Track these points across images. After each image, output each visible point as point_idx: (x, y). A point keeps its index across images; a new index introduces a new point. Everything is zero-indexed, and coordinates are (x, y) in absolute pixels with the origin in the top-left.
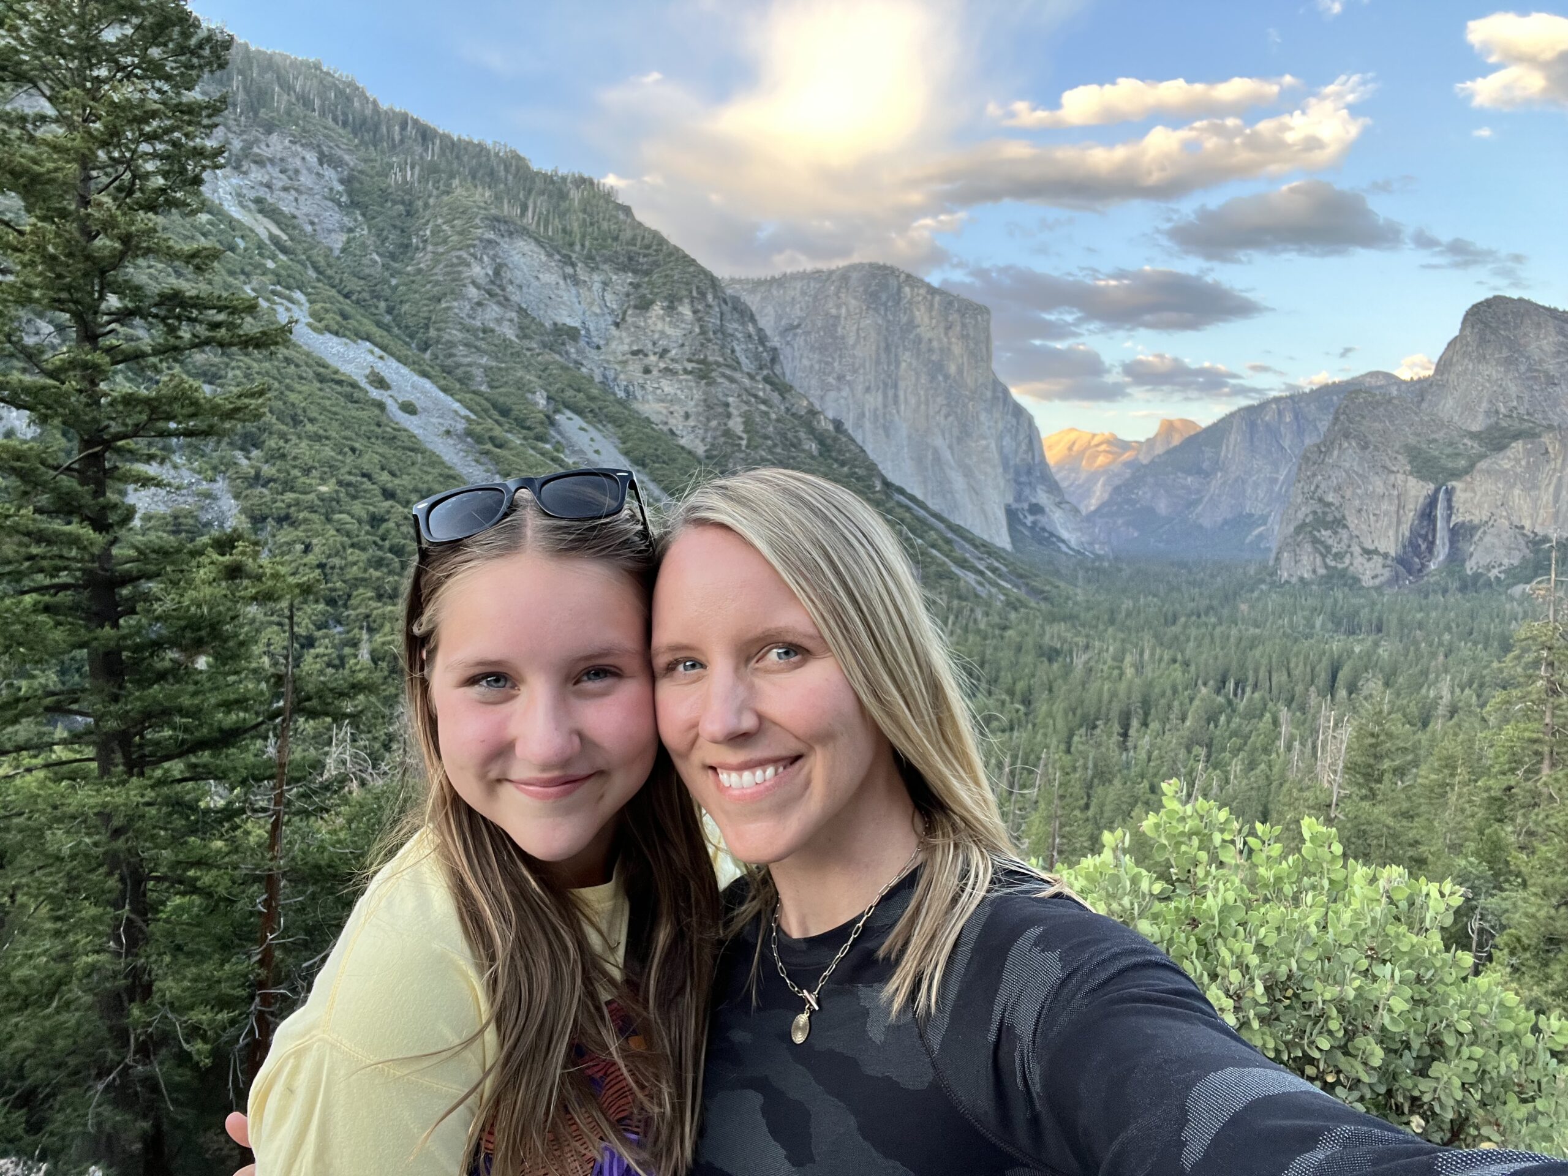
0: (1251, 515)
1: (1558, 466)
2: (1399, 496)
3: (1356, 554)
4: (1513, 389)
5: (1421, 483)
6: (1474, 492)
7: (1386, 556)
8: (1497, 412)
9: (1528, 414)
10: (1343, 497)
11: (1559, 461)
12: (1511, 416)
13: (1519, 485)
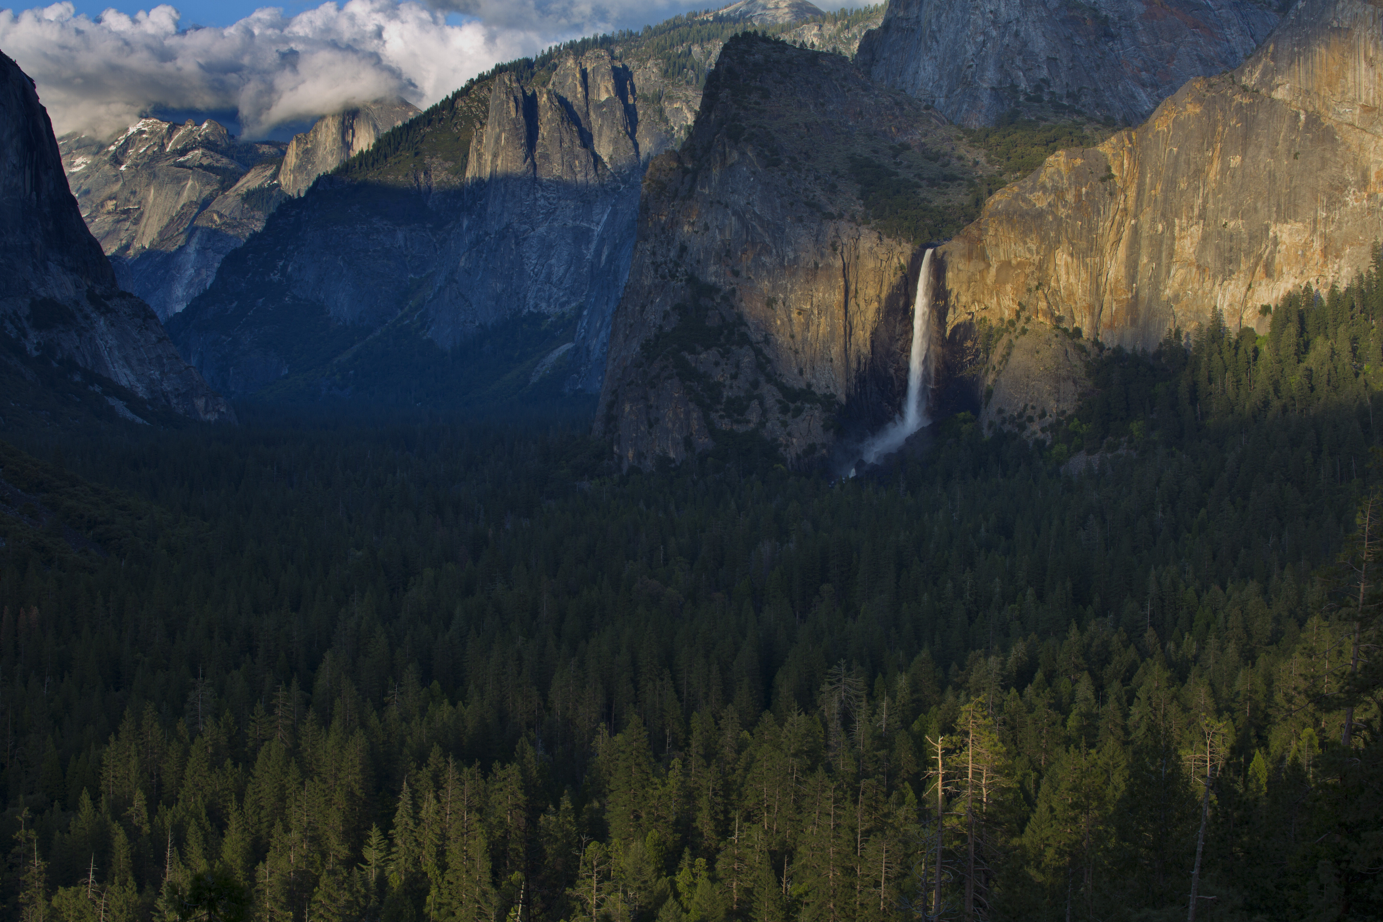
0: (539, 317)
1: (1131, 202)
2: (845, 268)
3: (770, 402)
4: (1039, 44)
5: (886, 240)
6: (984, 257)
7: (828, 401)
8: (1014, 87)
9: (1069, 95)
10: (736, 274)
11: (1132, 193)
12: (1039, 100)
13: (1065, 245)
